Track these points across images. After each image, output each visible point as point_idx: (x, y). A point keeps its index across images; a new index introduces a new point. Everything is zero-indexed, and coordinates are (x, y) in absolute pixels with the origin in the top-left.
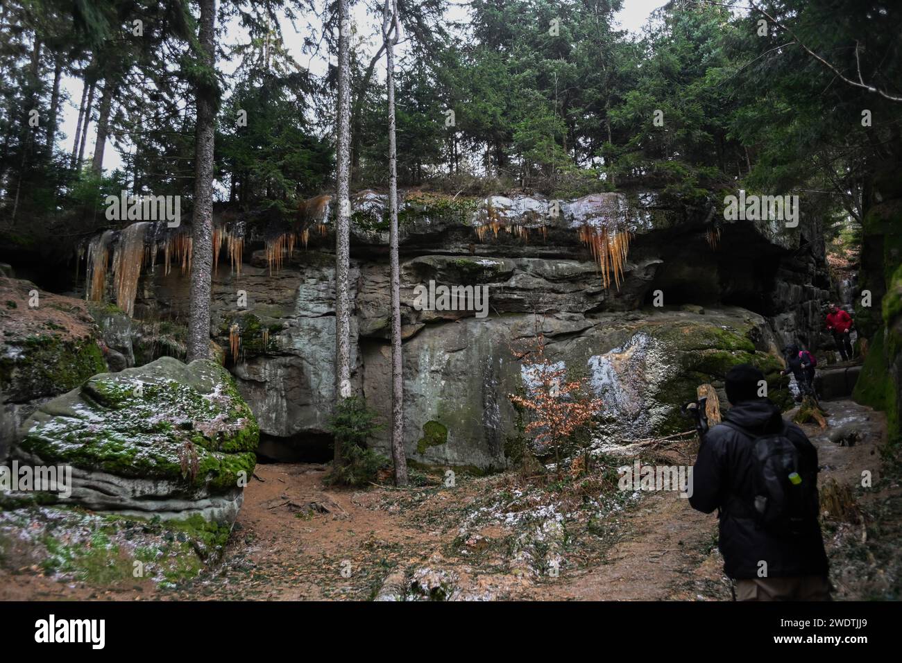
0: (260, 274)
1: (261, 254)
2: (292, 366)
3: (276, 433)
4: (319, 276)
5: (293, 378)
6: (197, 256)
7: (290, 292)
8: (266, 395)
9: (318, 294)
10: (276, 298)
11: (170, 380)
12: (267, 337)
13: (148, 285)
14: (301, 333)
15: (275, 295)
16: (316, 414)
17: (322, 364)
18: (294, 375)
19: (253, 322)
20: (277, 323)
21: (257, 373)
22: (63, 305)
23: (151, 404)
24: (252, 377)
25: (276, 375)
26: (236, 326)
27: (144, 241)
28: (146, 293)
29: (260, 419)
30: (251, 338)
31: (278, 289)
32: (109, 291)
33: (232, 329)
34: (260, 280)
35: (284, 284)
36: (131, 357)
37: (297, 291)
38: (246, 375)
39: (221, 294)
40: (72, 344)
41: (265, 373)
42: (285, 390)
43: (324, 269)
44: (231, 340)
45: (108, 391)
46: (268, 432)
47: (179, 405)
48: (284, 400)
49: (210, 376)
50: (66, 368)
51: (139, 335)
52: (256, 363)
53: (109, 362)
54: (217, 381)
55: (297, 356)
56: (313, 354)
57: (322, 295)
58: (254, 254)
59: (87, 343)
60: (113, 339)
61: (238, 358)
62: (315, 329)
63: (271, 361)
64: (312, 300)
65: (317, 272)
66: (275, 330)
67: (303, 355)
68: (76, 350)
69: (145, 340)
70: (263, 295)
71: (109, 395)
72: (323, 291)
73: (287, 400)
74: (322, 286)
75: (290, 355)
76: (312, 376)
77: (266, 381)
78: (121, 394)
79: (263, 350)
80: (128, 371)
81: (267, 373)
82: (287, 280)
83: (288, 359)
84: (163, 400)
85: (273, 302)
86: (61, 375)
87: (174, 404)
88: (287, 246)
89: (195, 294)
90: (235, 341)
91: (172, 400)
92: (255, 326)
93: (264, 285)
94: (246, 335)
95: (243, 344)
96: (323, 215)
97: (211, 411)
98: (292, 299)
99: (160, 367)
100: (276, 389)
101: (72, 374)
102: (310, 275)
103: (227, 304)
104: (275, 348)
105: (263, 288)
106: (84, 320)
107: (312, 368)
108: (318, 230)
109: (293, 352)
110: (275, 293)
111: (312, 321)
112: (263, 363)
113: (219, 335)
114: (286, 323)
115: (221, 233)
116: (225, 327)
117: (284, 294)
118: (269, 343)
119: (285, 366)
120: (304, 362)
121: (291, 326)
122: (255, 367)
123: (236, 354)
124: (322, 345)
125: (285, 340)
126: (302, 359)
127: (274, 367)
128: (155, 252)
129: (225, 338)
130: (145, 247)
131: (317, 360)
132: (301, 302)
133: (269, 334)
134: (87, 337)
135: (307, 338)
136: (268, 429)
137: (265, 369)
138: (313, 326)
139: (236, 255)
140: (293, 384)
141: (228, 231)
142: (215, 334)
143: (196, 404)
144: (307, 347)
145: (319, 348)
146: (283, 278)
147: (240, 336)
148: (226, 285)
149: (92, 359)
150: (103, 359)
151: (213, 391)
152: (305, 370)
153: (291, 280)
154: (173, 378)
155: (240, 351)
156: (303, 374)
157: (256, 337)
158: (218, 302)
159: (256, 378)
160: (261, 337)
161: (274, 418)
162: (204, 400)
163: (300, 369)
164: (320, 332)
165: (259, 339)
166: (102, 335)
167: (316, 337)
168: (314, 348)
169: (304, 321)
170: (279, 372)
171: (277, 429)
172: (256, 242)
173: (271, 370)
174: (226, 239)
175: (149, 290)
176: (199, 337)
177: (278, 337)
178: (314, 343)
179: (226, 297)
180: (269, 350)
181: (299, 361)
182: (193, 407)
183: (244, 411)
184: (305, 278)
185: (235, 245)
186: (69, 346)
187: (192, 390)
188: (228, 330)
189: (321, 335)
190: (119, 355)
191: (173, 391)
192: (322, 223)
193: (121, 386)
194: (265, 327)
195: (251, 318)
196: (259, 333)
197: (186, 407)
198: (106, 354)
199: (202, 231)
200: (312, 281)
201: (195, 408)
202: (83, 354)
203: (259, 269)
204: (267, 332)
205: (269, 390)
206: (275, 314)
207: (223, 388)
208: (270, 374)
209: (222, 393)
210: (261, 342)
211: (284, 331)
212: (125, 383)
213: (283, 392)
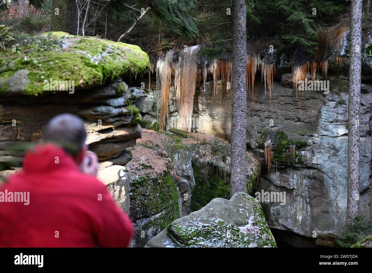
0: (289, 94)
1: (289, 78)
2: (315, 178)
3: (302, 233)
4: (338, 100)
5: (316, 188)
6: (235, 105)
7: (314, 112)
8: (295, 200)
9: (337, 117)
10: (302, 117)
11: (218, 220)
12: (294, 153)
13: (201, 100)
14: (322, 150)
15: (301, 114)
16: (334, 222)
17: (339, 179)
18: (317, 185)
19: (283, 139)
20: (302, 141)
21: (287, 181)
22: (148, 143)
23: (207, 240)
24: (283, 185)
25: (302, 184)
26: (269, 142)
27: (197, 64)
28: (200, 106)
29: (289, 220)
30: (281, 152)
31: (304, 108)
32: (173, 102)
33: (266, 144)
34: (289, 100)
35: (309, 105)
36: (192, 181)
37: (320, 112)
38: (278, 183)
39: (258, 111)
40: (157, 179)
41: (293, 182)
42: (309, 198)
43: (343, 94)
44: (266, 153)
45: (182, 233)
46: (296, 231)
47: (225, 239)
48: (309, 206)
49: (245, 209)
50: (154, 197)
51: (197, 156)
52: (286, 173)
53: (179, 186)
54: (250, 213)
55: (319, 170)
56: (332, 169)
57: (340, 118)
58: (283, 77)
59: (165, 176)
60: (180, 170)
61: (272, 168)
62: (334, 148)
63: (298, 172)
64: (332, 122)
65: (336, 96)
66: (302, 146)
67: (323, 170)
68: (159, 183)
69: (202, 160)
70: (291, 114)
71: (183, 236)
72: (341, 114)
73: (311, 206)
74: (340, 109)
75: (314, 168)
76: (332, 188)
77: (294, 189)
78: (190, 235)
79: (291, 163)
80: (193, 215)
81: (295, 183)
82: (311, 101)
83: (312, 171)
84: (215, 236)
85: (299, 120)
86: (152, 203)
87: (222, 239)
88: (310, 71)
89: (235, 136)
90: (269, 155)
91: (220, 236)
92: (285, 142)
93: (293, 104)
94: (277, 150)
95: (275, 157)
96: (341, 47)
97: (245, 242)
98: (315, 118)
99: (212, 209)
100: (302, 196)
101: (158, 201)
102: (330, 98)
103: (262, 120)
104: (300, 162)
105: (291, 107)
106: (162, 155)
107: (331, 181)
108: (336, 61)
109: (315, 166)
110: (301, 112)
111: (331, 141)
112: (291, 173)
113: (256, 147)
114: (310, 141)
115: (256, 60)
116: (261, 141)
117: (309, 113)
118: (296, 157)
119: (309, 177)
120: (325, 176)
121: (314, 143)
122: (285, 175)
123: (270, 164)
124: (340, 162)
125: (309, 155)
126: (323, 173)
127: (300, 177)
128: (205, 75)
129: (261, 151)
130: (198, 69)
131: (335, 175)
132: (322, 122)
133: (296, 150)
134: (165, 171)
135: (327, 155)
136: (296, 228)
137: (293, 178)
138: (333, 145)
139: (268, 79)
140: (316, 194)
141: (261, 58)
142: (253, 146)
143: (235, 238)
144: (327, 163)
145: (337, 165)
146: (308, 99)
147: (272, 150)
148: (261, 103)
149: (168, 187)
150: (175, 185)
151: (248, 223)
152: (325, 183)
153: (315, 101)
154: (221, 217)
155: (273, 163)
156: (324, 185)
157: (285, 152)
158: (255, 117)
159: (286, 186)
160: (289, 151)
161: (300, 220)
162: (241, 233)
163: (321, 182)
164: (338, 151)
165: (288, 153)
166: (173, 167)
167: (335, 155)
168: (333, 164)
169: (325, 141)
170: (305, 181)
171: (303, 229)
172: (284, 68)
173: (298, 180)
174: (261, 66)
175: (202, 104)
176: (239, 170)
177: (303, 152)
178: (333, 160)
179: (261, 114)
180: (296, 164)
181: (321, 174)
182: (234, 240)
183: (268, 240)
184: (326, 100)
185: (267, 71)
186: (155, 181)
187: (233, 226)
188: (263, 144)
189: (339, 154)
190: (185, 181)
191: (221, 229)
192: (339, 56)
193: (189, 229)
194: (293, 144)
195: (281, 135)
196: (287, 148)
197: (229, 241)
198: (177, 181)
199: (239, 85)
200: (332, 104)
201: (235, 241)
202: (164, 185)
203: (288, 89)
204: (294, 148)
205: (296, 196)
206: (301, 132)
207: (255, 219)
208: (297, 183)
209: (253, 224)
210: (289, 156)
211: (308, 148)
212: (192, 226)
213: (308, 199)
